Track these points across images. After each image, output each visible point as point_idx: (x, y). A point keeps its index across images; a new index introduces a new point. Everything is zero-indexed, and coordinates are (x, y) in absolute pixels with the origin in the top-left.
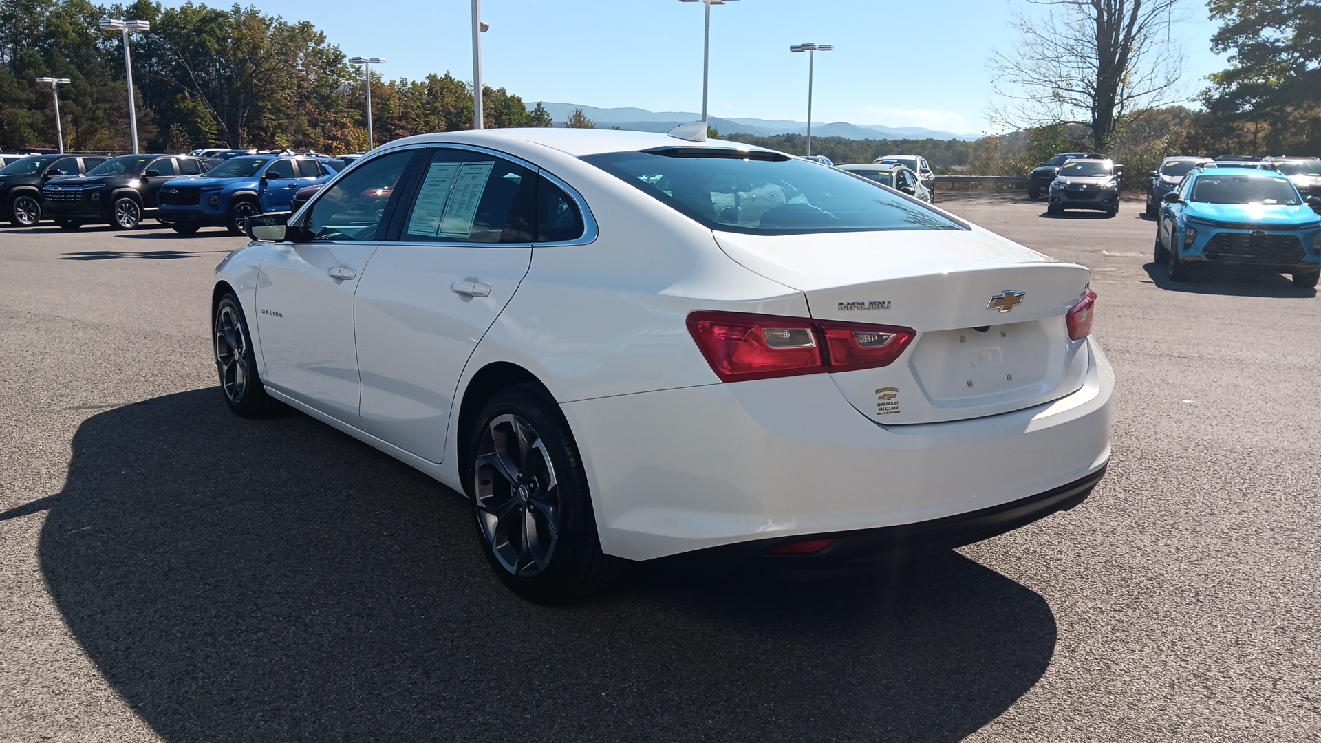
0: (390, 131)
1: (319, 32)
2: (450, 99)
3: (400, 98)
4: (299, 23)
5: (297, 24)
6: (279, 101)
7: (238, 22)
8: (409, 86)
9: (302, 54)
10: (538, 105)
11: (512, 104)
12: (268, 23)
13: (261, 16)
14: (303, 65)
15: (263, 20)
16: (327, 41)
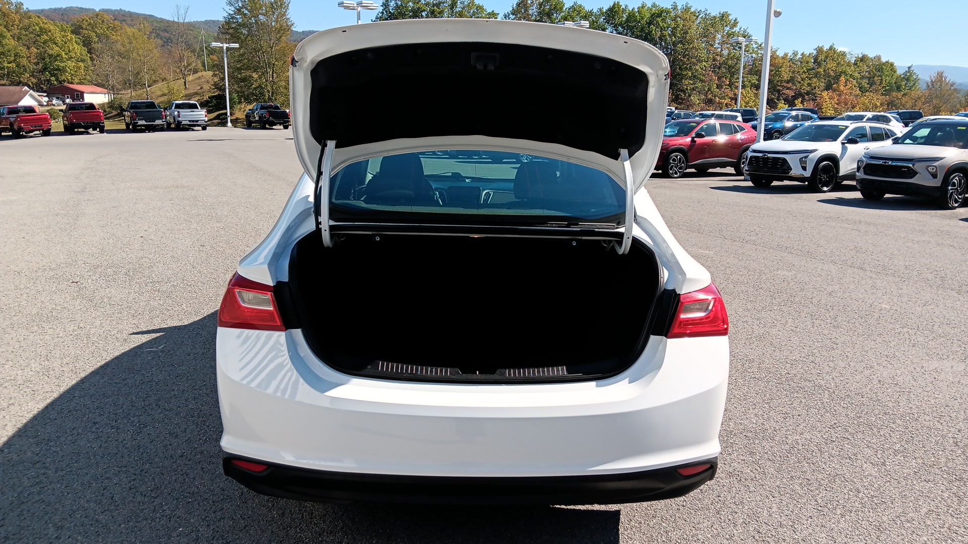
0: (779, 91)
1: (734, 19)
2: (831, 65)
3: (790, 66)
4: (720, 14)
5: (718, 14)
6: (697, 71)
7: (676, 16)
8: (799, 56)
9: (720, 36)
10: (909, 68)
11: (885, 68)
12: (697, 15)
13: (692, 10)
14: (719, 44)
15: (693, 13)
16: (739, 25)
